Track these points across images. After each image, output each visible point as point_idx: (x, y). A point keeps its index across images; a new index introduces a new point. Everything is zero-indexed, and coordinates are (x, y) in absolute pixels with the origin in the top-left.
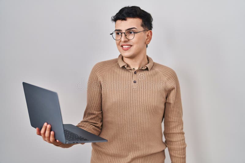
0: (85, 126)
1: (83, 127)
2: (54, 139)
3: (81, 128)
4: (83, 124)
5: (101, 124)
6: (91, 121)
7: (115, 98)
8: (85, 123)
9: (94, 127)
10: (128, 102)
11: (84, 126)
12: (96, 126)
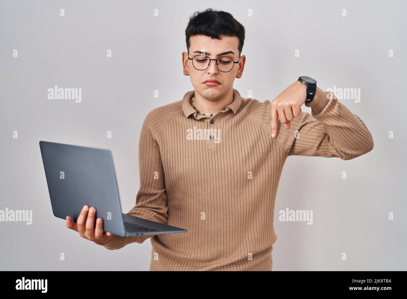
0: (142, 212)
1: (139, 214)
2: (102, 231)
3: (136, 216)
4: (137, 210)
5: (166, 210)
6: (150, 205)
7: (182, 167)
8: (140, 209)
9: (155, 214)
10: (202, 171)
11: (140, 212)
12: (158, 213)
